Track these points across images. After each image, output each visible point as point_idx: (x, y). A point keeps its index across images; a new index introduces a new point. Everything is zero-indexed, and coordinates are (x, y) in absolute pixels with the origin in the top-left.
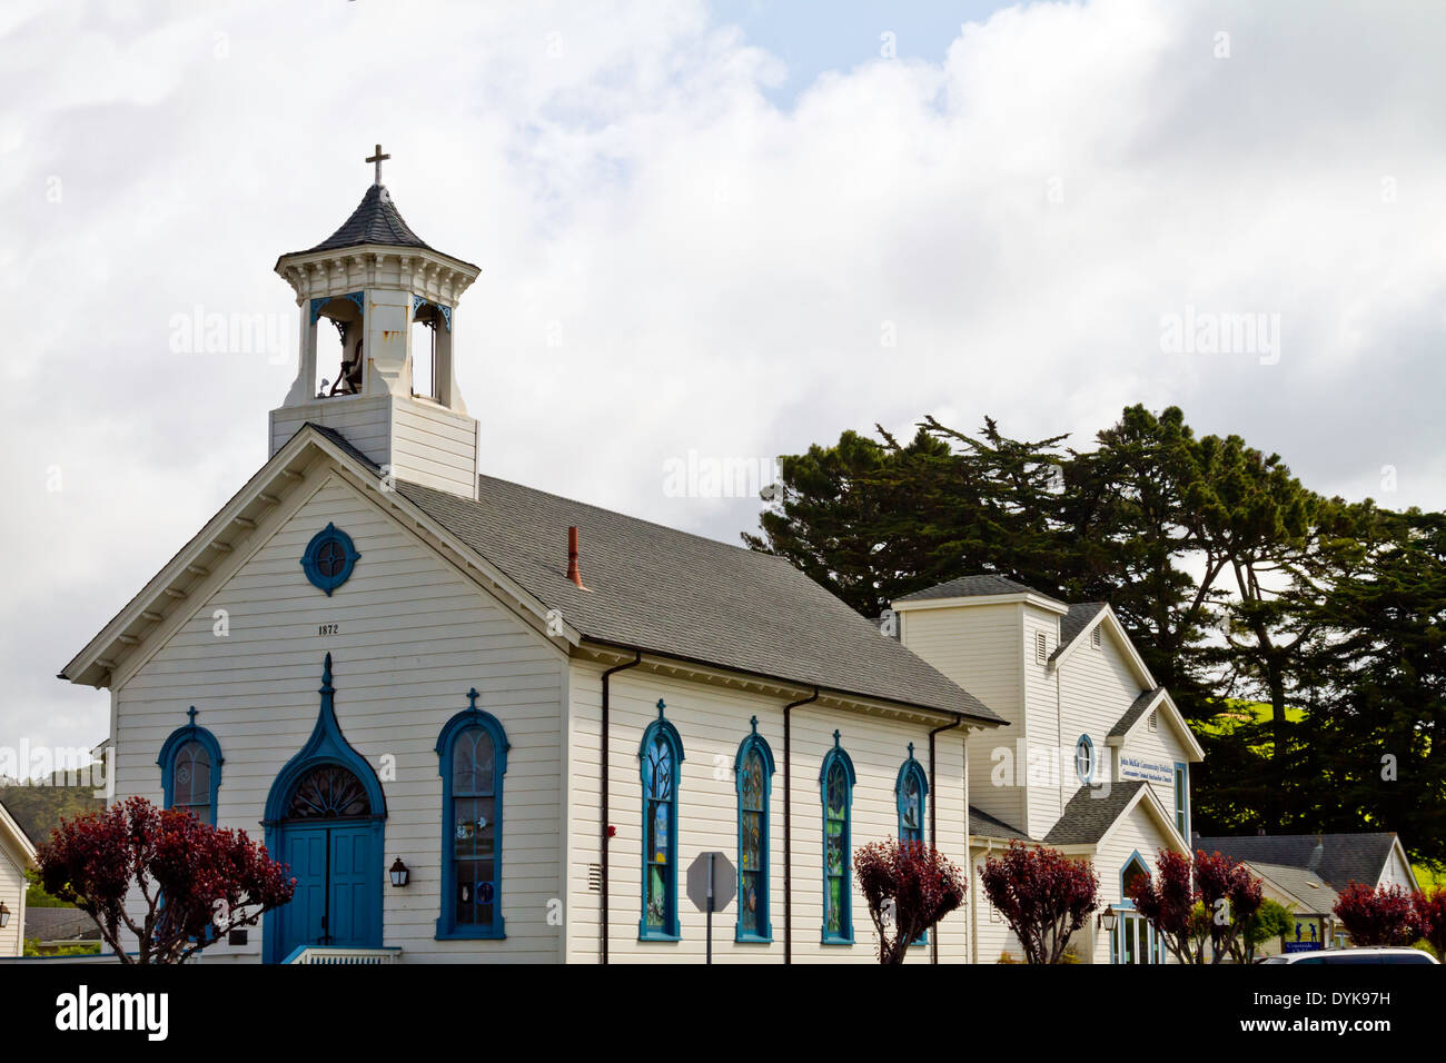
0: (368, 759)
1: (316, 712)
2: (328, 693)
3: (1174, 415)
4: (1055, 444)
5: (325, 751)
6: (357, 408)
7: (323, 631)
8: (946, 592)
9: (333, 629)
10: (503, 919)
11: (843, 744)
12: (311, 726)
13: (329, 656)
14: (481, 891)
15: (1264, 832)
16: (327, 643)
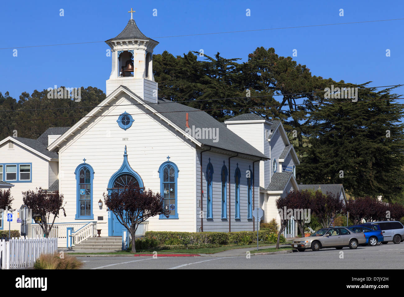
0: (138, 173)
1: (123, 160)
2: (126, 156)
3: (272, 50)
4: (237, 60)
5: (125, 171)
6: (133, 81)
7: (124, 139)
8: (240, 118)
9: (127, 139)
10: (178, 214)
11: (239, 167)
12: (121, 164)
13: (126, 146)
14: (171, 207)
15: (302, 183)
16: (125, 143)
